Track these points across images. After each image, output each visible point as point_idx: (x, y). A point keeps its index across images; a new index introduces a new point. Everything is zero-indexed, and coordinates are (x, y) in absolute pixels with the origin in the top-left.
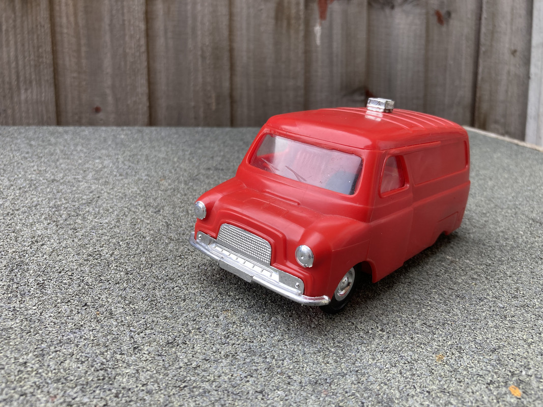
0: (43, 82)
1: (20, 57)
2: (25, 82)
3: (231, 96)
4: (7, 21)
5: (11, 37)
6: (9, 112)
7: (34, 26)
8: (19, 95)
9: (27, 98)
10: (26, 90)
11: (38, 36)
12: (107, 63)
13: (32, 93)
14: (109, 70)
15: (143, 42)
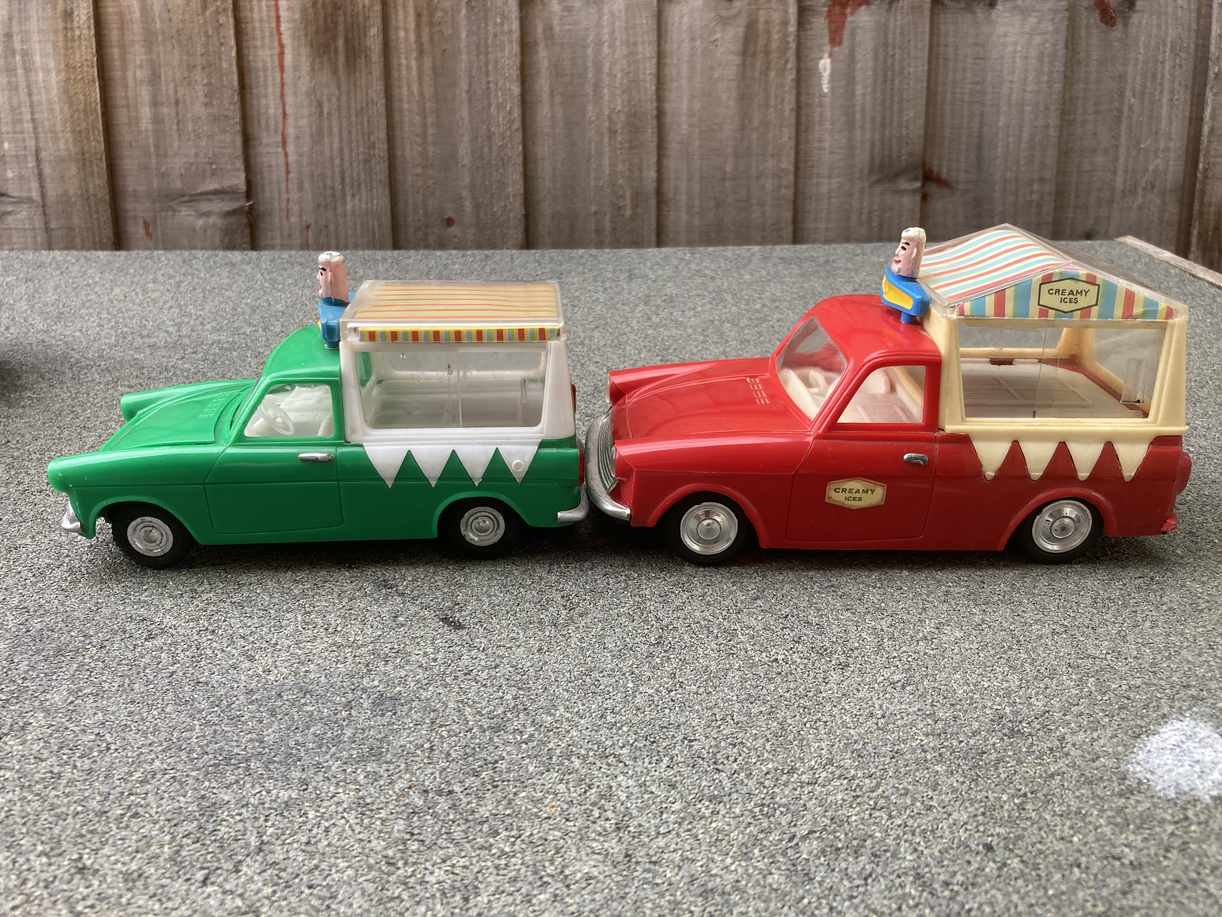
0: (375, 184)
1: (346, 150)
2: (352, 185)
3: (659, 192)
4: (329, 101)
5: (335, 123)
6: (332, 228)
7: (364, 105)
8: (344, 202)
9: (354, 206)
10: (353, 196)
11: (369, 117)
12: (464, 150)
13: (360, 200)
14: (466, 161)
15: (517, 113)
